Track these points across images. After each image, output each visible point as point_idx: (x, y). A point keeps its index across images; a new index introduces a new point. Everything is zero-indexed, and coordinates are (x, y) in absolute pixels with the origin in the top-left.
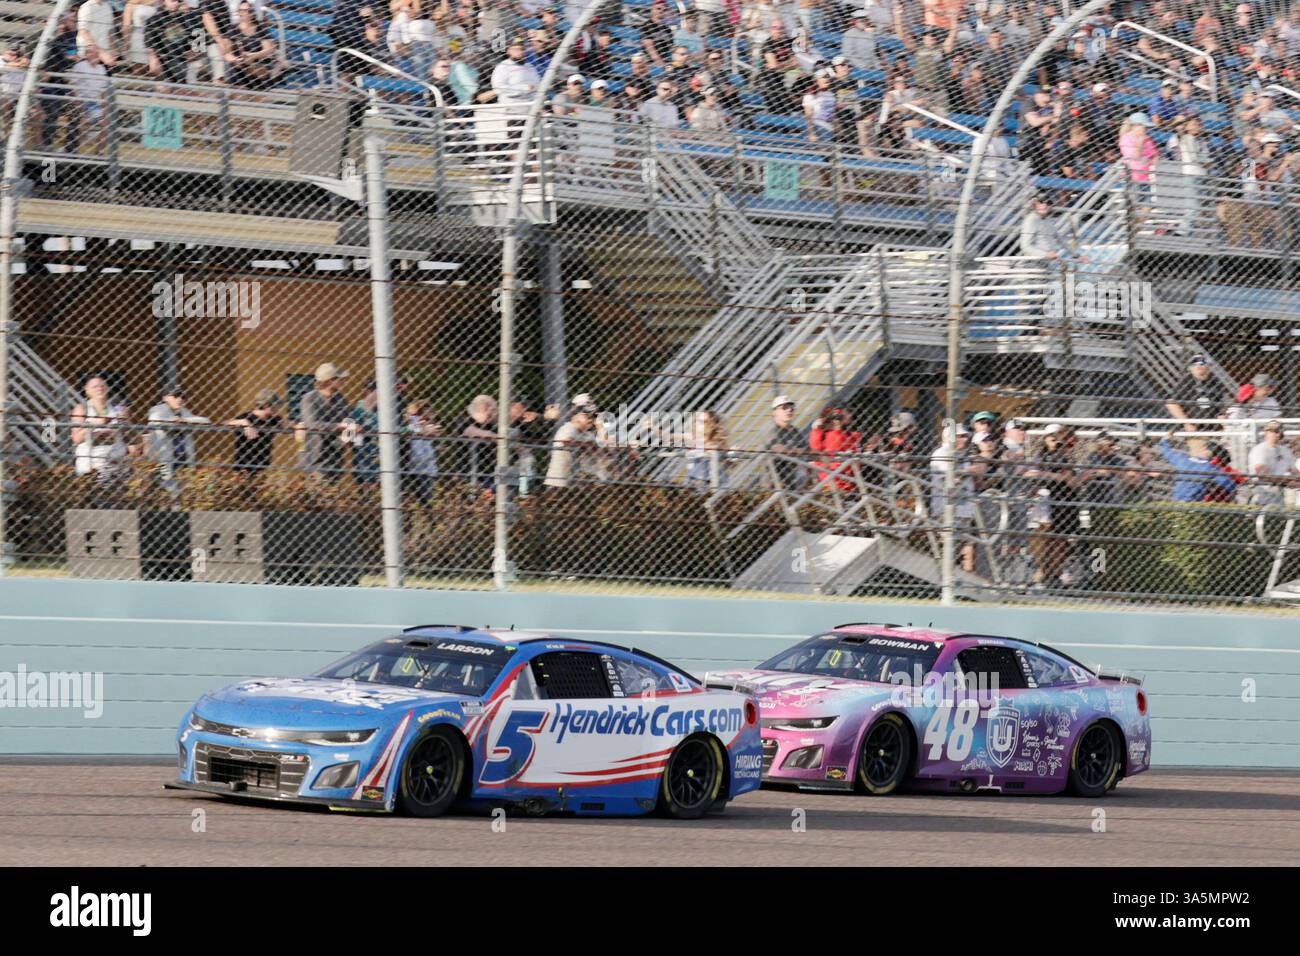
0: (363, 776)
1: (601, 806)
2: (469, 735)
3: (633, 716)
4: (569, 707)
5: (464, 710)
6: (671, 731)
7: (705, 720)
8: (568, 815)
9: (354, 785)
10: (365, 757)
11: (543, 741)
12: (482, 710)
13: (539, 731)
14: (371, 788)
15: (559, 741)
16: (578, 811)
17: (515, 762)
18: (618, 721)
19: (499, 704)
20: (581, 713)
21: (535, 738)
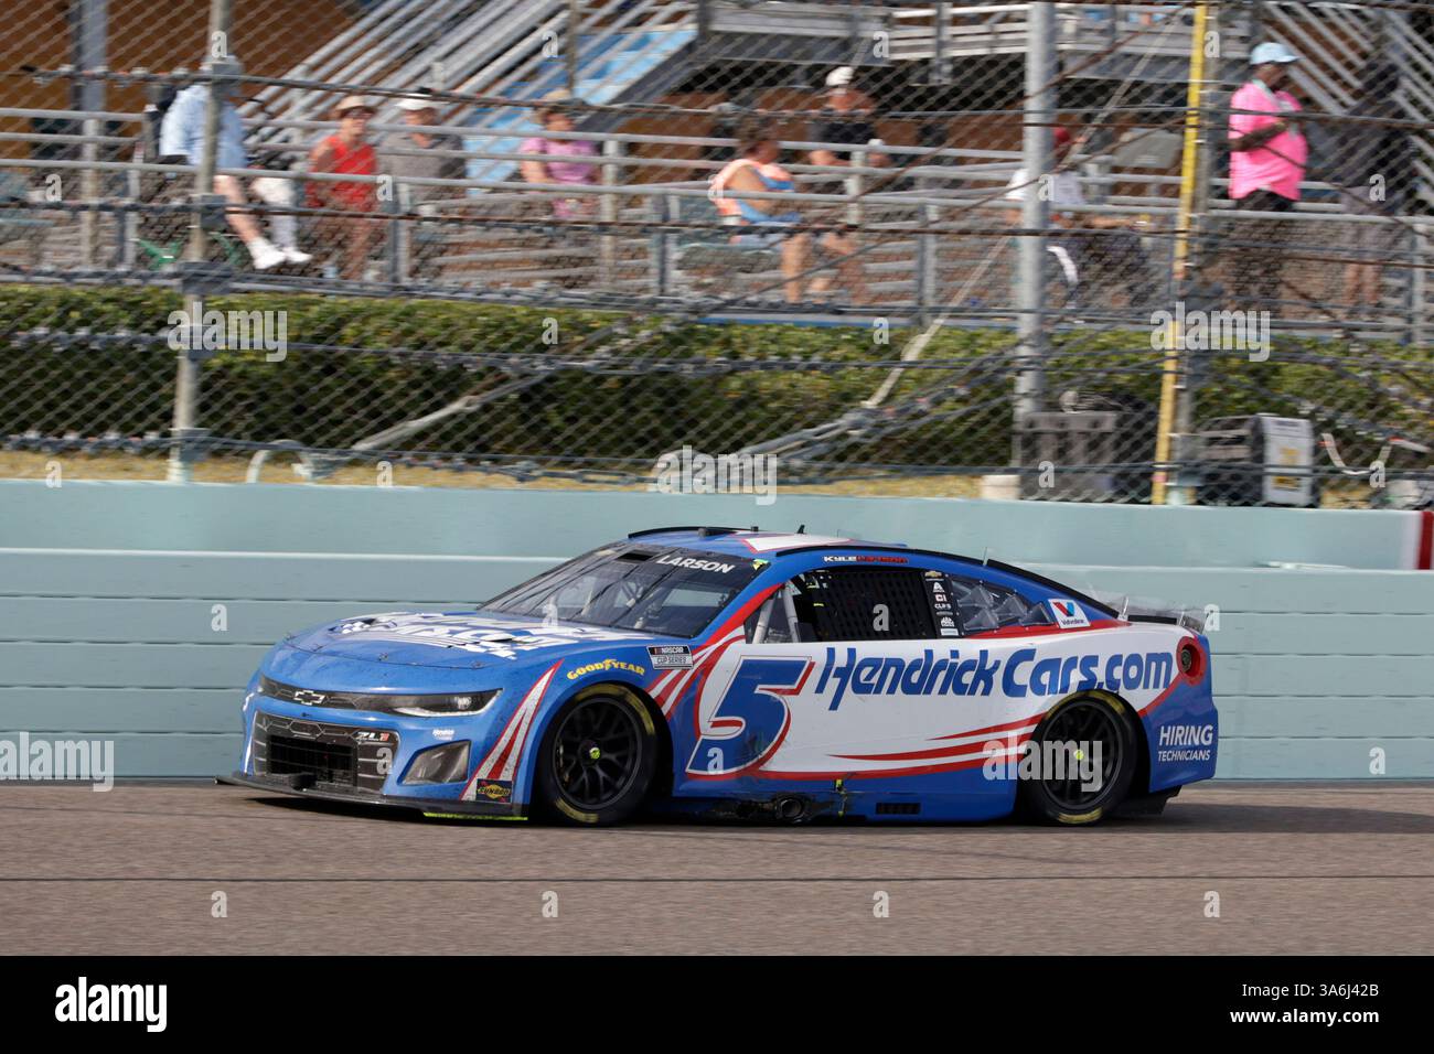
0: (475, 765)
1: (915, 808)
2: (662, 699)
3: (968, 665)
4: (852, 652)
5: (654, 660)
6: (1038, 689)
7: (1100, 673)
8: (854, 821)
9: (464, 777)
10: (478, 736)
11: (804, 708)
12: (689, 659)
13: (796, 692)
14: (489, 782)
15: (834, 706)
16: (871, 815)
17: (754, 740)
18: (942, 675)
19: (721, 650)
20: (874, 663)
21: (789, 702)
